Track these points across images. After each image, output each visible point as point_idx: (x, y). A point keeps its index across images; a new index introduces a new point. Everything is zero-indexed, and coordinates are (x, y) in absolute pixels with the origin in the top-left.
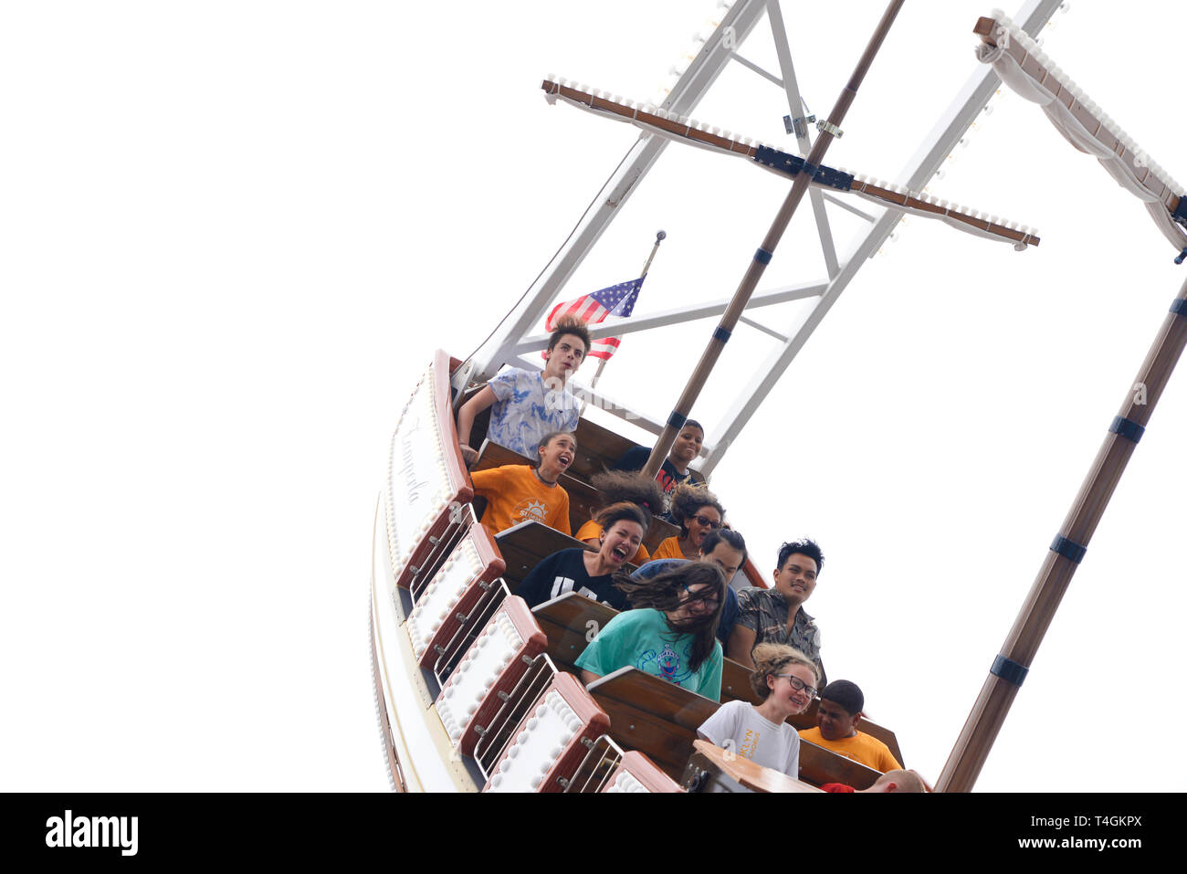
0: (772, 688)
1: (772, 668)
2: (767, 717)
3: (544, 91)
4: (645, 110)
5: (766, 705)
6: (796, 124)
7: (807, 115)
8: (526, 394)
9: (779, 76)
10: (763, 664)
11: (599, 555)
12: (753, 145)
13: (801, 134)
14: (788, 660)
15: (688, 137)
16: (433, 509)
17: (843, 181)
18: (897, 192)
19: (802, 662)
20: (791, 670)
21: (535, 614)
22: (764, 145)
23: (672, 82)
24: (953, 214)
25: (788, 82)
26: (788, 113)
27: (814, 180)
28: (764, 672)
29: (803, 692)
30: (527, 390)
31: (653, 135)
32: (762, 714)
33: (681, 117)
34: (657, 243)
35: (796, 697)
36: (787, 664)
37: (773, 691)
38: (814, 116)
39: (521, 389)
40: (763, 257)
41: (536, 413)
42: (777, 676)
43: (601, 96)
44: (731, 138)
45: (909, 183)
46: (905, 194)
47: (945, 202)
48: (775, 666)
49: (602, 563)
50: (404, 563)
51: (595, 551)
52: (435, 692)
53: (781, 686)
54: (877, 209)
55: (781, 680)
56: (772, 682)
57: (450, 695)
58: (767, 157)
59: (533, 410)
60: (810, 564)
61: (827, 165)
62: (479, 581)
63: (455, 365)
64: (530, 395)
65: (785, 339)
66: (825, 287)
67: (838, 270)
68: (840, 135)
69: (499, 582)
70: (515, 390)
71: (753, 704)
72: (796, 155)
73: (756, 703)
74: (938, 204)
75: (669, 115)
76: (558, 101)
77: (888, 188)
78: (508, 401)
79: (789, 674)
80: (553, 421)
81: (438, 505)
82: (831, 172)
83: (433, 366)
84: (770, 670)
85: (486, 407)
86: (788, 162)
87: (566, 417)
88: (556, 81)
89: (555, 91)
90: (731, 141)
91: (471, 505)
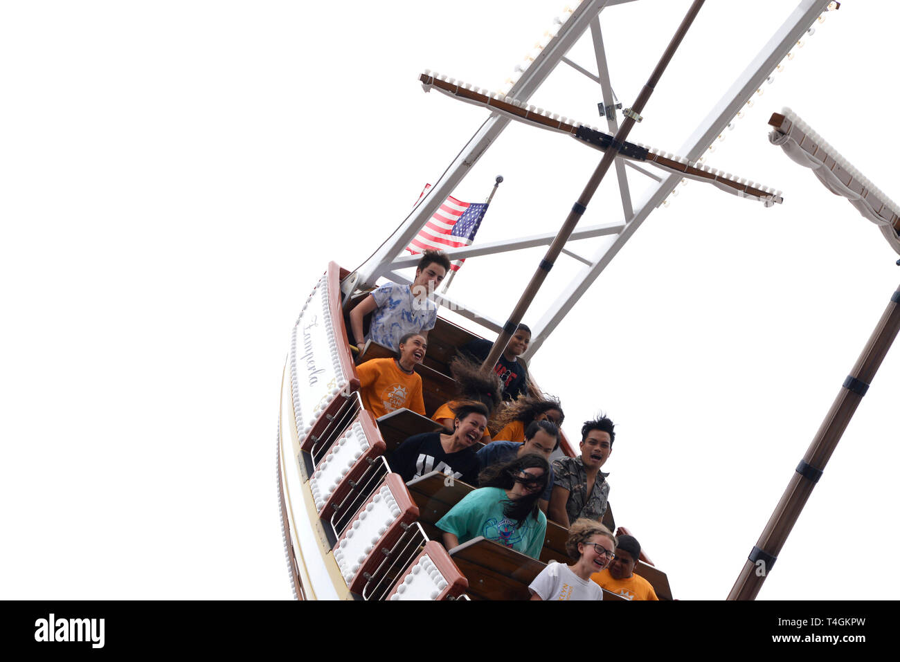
0: (581, 552)
1: (582, 538)
2: (578, 575)
3: (421, 83)
4: (496, 98)
5: (578, 565)
6: (607, 110)
7: (615, 103)
8: (398, 302)
9: (597, 74)
10: (576, 535)
11: (453, 437)
12: (575, 125)
13: (611, 117)
14: (593, 532)
15: (528, 118)
16: (329, 393)
17: (640, 153)
18: (680, 162)
19: (603, 533)
20: (596, 539)
21: (409, 488)
22: (583, 125)
23: (517, 77)
24: (720, 179)
25: (603, 79)
26: (602, 100)
27: (619, 152)
28: (576, 540)
29: (604, 555)
30: (399, 299)
31: (500, 116)
32: (574, 572)
33: (523, 103)
34: (496, 186)
35: (599, 559)
36: (592, 535)
37: (583, 554)
38: (621, 104)
39: (395, 299)
40: (579, 209)
41: (405, 317)
42: (585, 544)
43: (464, 86)
44: (559, 120)
45: (688, 155)
46: (686, 163)
47: (715, 170)
48: (585, 536)
49: (455, 443)
50: (307, 433)
51: (450, 433)
52: (332, 542)
53: (588, 551)
54: (664, 174)
55: (588, 547)
56: (582, 548)
57: (344, 546)
58: (585, 135)
59: (403, 314)
60: (605, 436)
61: (629, 142)
62: (365, 457)
63: (344, 274)
64: (401, 303)
65: (590, 264)
66: (622, 227)
67: (632, 215)
68: (640, 120)
69: (381, 459)
70: (390, 298)
71: (568, 565)
72: (606, 134)
73: (570, 563)
74: (710, 171)
75: (514, 101)
76: (432, 89)
77: (673, 159)
78: (384, 307)
79: (594, 543)
80: (418, 322)
81: (333, 389)
82: (632, 146)
83: (327, 274)
84: (580, 539)
85: (369, 312)
86: (601, 139)
87: (426, 319)
88: (431, 75)
89: (430, 83)
90: (559, 122)
91: (358, 393)
